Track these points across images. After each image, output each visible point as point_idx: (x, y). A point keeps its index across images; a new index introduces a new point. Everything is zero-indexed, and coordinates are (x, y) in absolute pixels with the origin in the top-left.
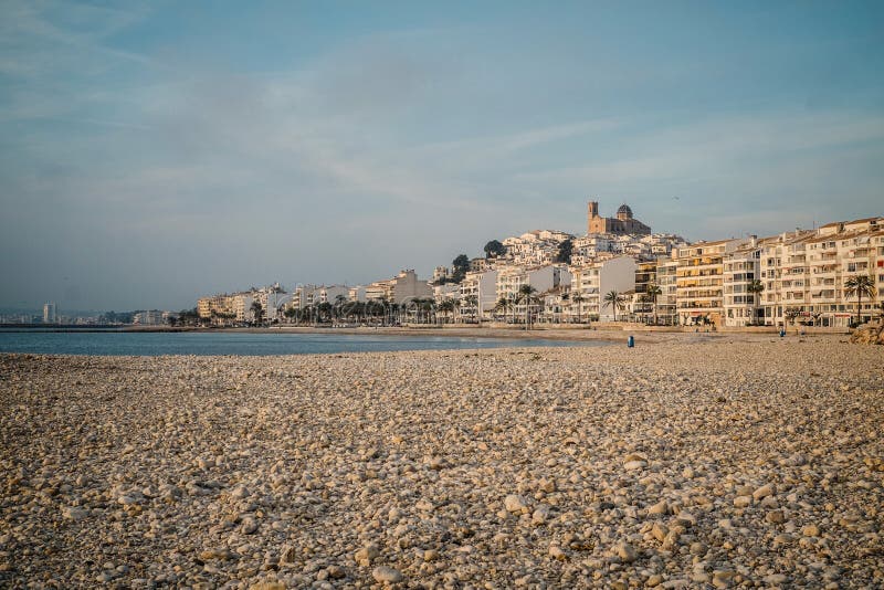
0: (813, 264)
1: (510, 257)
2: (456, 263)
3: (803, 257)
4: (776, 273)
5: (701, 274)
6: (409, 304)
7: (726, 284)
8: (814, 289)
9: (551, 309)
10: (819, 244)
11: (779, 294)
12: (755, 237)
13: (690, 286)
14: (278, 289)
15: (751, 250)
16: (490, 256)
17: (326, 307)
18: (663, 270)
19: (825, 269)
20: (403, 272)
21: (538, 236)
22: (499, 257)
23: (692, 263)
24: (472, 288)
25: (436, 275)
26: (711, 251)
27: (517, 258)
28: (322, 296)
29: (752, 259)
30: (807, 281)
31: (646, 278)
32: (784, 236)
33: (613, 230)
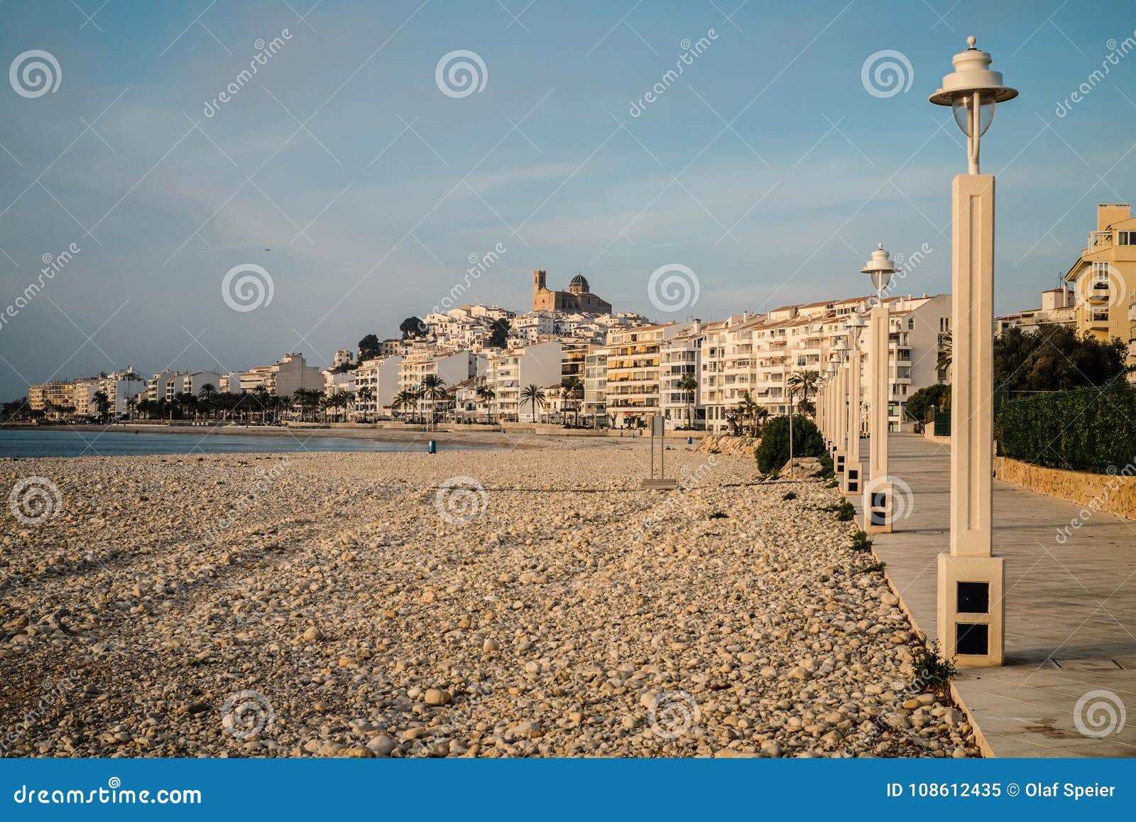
0: (760, 355)
1: (431, 339)
2: (363, 344)
3: (749, 346)
4: (719, 366)
5: (635, 365)
6: (291, 396)
7: (664, 379)
8: (762, 385)
9: (462, 406)
10: (768, 332)
11: (721, 391)
12: (698, 321)
13: (622, 380)
14: (131, 375)
15: (691, 337)
16: (406, 337)
17: (187, 399)
18: (592, 359)
19: (773, 361)
20: (288, 356)
21: (469, 312)
22: (418, 338)
23: (624, 352)
24: (369, 378)
25: (337, 361)
26: (647, 337)
27: (441, 341)
28: (186, 384)
29: (692, 349)
30: (753, 376)
31: (574, 369)
32: (730, 320)
33: (564, 306)
